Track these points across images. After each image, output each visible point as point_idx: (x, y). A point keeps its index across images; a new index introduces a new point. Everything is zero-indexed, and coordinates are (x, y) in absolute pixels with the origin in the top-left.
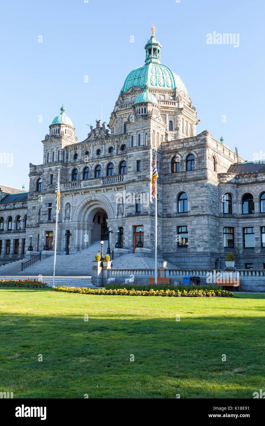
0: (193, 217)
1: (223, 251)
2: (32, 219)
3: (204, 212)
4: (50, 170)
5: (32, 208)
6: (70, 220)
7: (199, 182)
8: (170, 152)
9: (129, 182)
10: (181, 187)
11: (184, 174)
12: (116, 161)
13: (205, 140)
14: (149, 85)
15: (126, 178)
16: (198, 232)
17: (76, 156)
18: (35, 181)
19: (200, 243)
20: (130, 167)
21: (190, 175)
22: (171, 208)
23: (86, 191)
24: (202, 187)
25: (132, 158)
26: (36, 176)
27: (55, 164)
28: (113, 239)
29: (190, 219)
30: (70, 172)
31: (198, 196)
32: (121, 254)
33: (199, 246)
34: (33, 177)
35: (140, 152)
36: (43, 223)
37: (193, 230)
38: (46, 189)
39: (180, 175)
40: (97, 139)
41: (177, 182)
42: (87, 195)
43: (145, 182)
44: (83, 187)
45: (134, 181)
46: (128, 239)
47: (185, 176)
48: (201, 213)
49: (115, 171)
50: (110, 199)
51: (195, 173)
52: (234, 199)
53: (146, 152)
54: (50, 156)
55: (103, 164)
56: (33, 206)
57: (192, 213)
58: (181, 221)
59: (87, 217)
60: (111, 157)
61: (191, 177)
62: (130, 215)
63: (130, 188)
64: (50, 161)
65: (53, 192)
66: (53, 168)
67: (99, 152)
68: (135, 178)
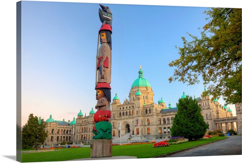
1: (159, 134)
6: (120, 128)
7: (152, 116)
8: (145, 108)
10: (148, 118)
12: (131, 111)
13: (153, 105)
14: (140, 85)
15: (134, 116)
16: (152, 129)
17: (120, 109)
19: (153, 132)
20: (135, 113)
21: (150, 114)
22: (146, 123)
23: (124, 119)
25: (135, 110)
27: (115, 111)
28: (131, 132)
29: (150, 126)
30: (119, 113)
31: (152, 120)
32: (134, 137)
37: (151, 129)
39: (147, 114)
40: (126, 104)
41: (147, 116)
42: (124, 120)
43: (139, 117)
45: (136, 117)
46: (135, 133)
48: (153, 124)
49: (131, 113)
50: (130, 121)
51: (151, 114)
52: (161, 120)
53: (139, 109)
54: (113, 109)
55: (128, 111)
57: (151, 124)
58: (148, 127)
59: (124, 126)
60: (130, 109)
62: (135, 126)
63: (136, 119)
64: (113, 110)
65: (115, 120)
66: (114, 112)
67: (127, 108)
68: (136, 116)
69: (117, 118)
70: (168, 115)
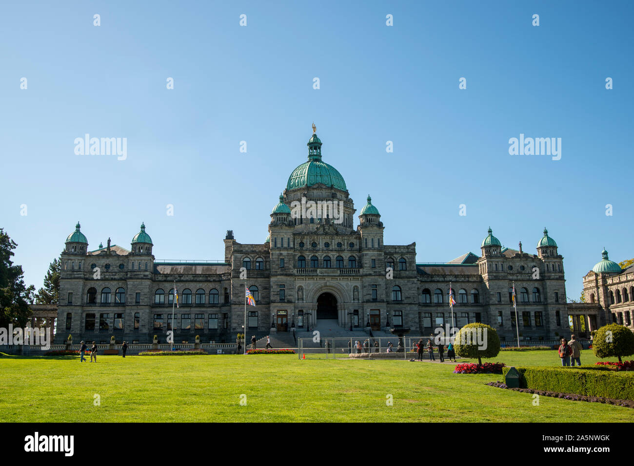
0: (407, 305)
2: (240, 296)
3: (415, 301)
4: (281, 254)
5: (239, 285)
6: (304, 302)
7: (411, 279)
8: (387, 254)
9: (366, 275)
11: (398, 272)
12: (346, 256)
13: (414, 250)
15: (363, 271)
17: (302, 244)
18: (242, 260)
19: (413, 324)
20: (366, 263)
22: (389, 297)
23: (323, 277)
24: (412, 284)
25: (367, 257)
26: (242, 255)
27: (286, 249)
29: (404, 306)
30: (297, 258)
31: (410, 289)
33: (412, 326)
34: (239, 255)
35: (374, 253)
36: (275, 302)
37: (407, 314)
38: (277, 272)
39: (395, 272)
40: (326, 234)
42: (322, 281)
43: (381, 277)
44: (320, 274)
45: (370, 275)
47: (400, 274)
48: (413, 302)
49: (346, 263)
50: (345, 286)
51: (408, 273)
53: (380, 254)
54: (278, 240)
55: (333, 255)
56: (241, 283)
57: (406, 301)
60: (341, 251)
61: (404, 275)
62: (368, 301)
63: (368, 280)
64: (279, 245)
65: (286, 275)
66: (285, 253)
67: (327, 245)
68: (372, 273)
69: (295, 271)
70: (438, 282)
